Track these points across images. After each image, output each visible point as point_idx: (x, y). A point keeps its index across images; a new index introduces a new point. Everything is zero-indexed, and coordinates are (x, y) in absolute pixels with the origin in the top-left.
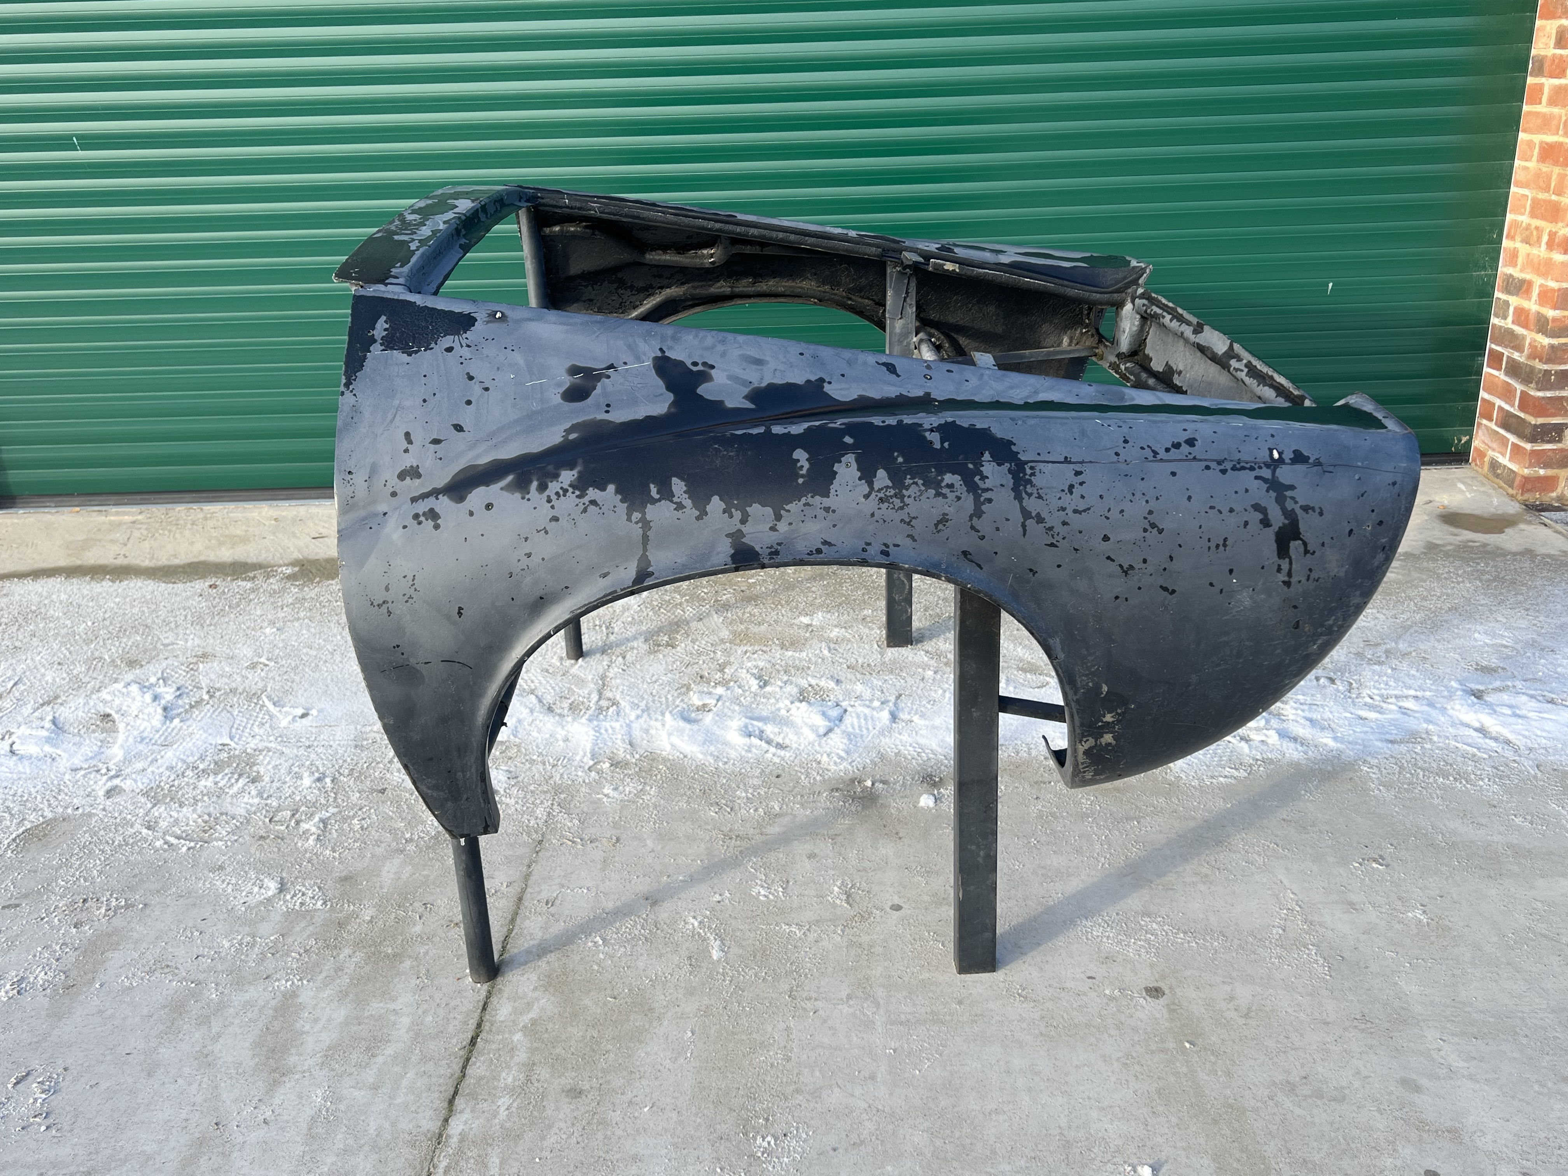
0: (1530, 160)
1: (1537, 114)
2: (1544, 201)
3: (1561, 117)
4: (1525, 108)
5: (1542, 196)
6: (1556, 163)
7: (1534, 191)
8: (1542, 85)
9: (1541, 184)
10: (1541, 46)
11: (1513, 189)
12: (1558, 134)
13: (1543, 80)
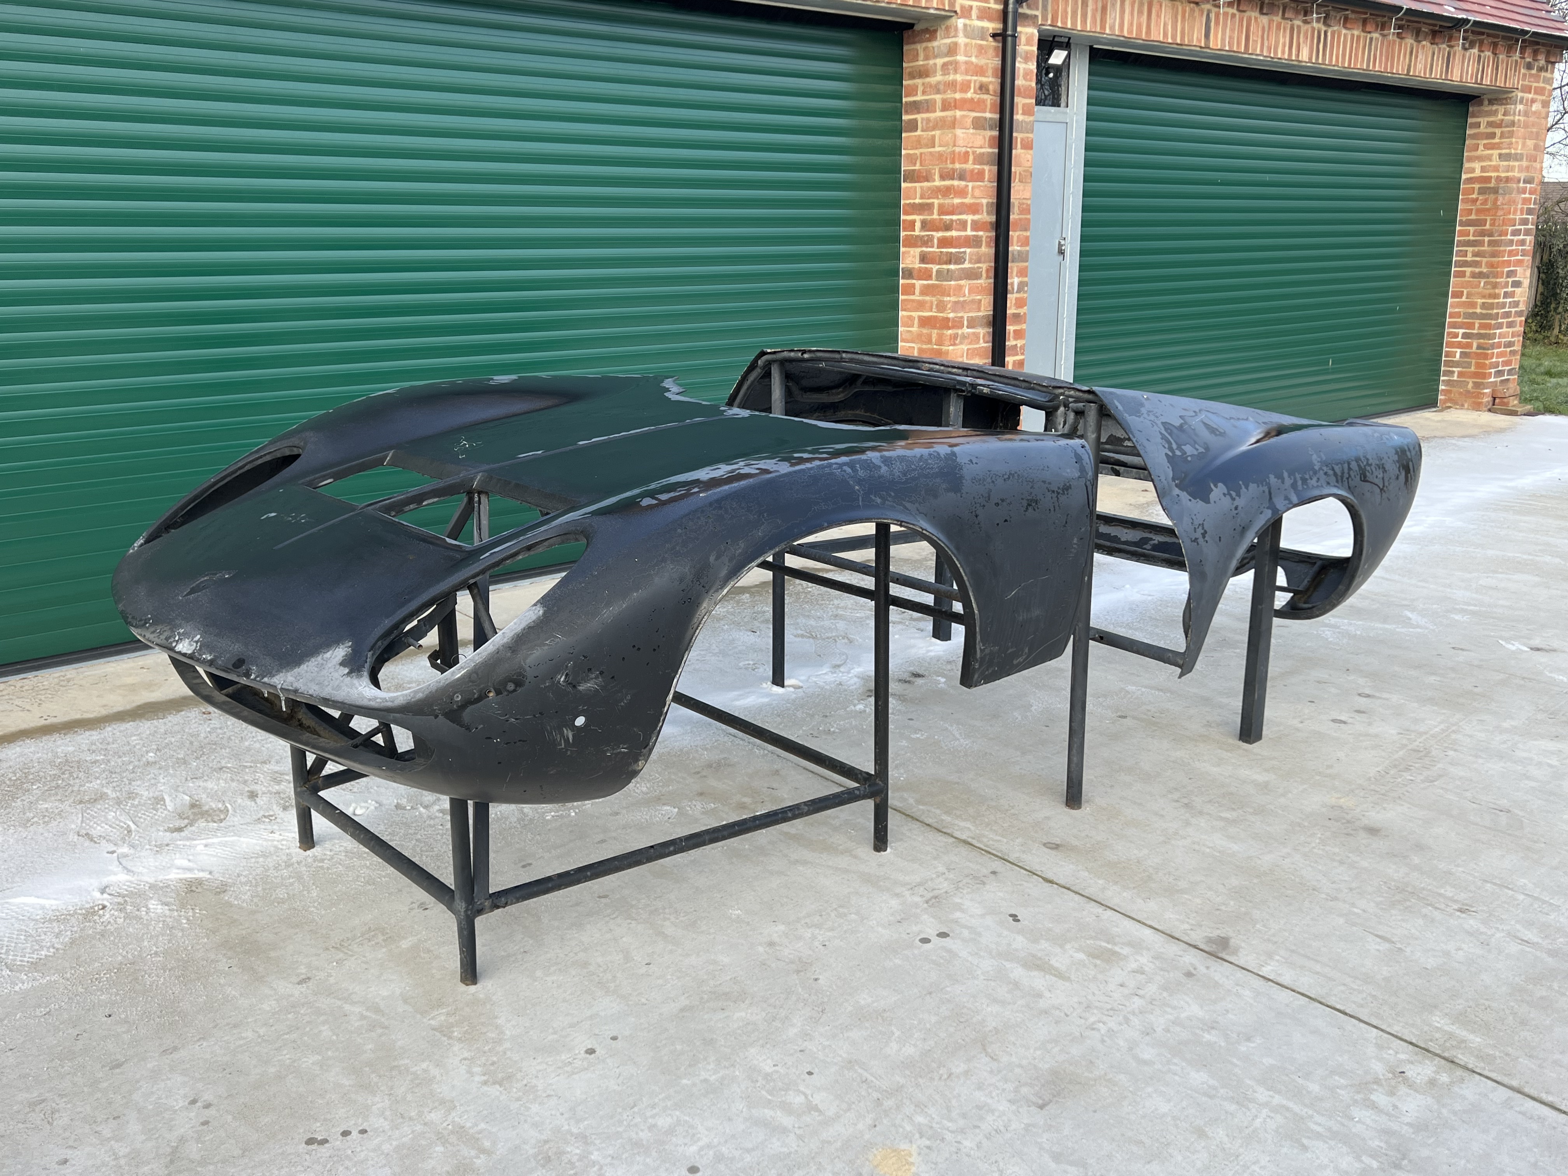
0: (913, 327)
1: (913, 301)
2: (928, 349)
3: (932, 302)
4: (901, 297)
5: (924, 346)
6: (934, 327)
7: (919, 345)
8: (914, 284)
9: (923, 338)
10: (908, 262)
11: (900, 344)
12: (931, 311)
13: (914, 281)
